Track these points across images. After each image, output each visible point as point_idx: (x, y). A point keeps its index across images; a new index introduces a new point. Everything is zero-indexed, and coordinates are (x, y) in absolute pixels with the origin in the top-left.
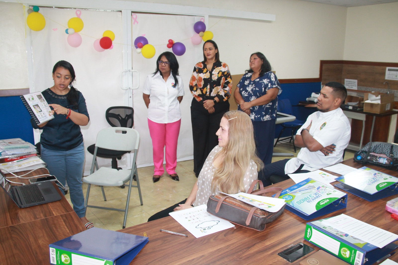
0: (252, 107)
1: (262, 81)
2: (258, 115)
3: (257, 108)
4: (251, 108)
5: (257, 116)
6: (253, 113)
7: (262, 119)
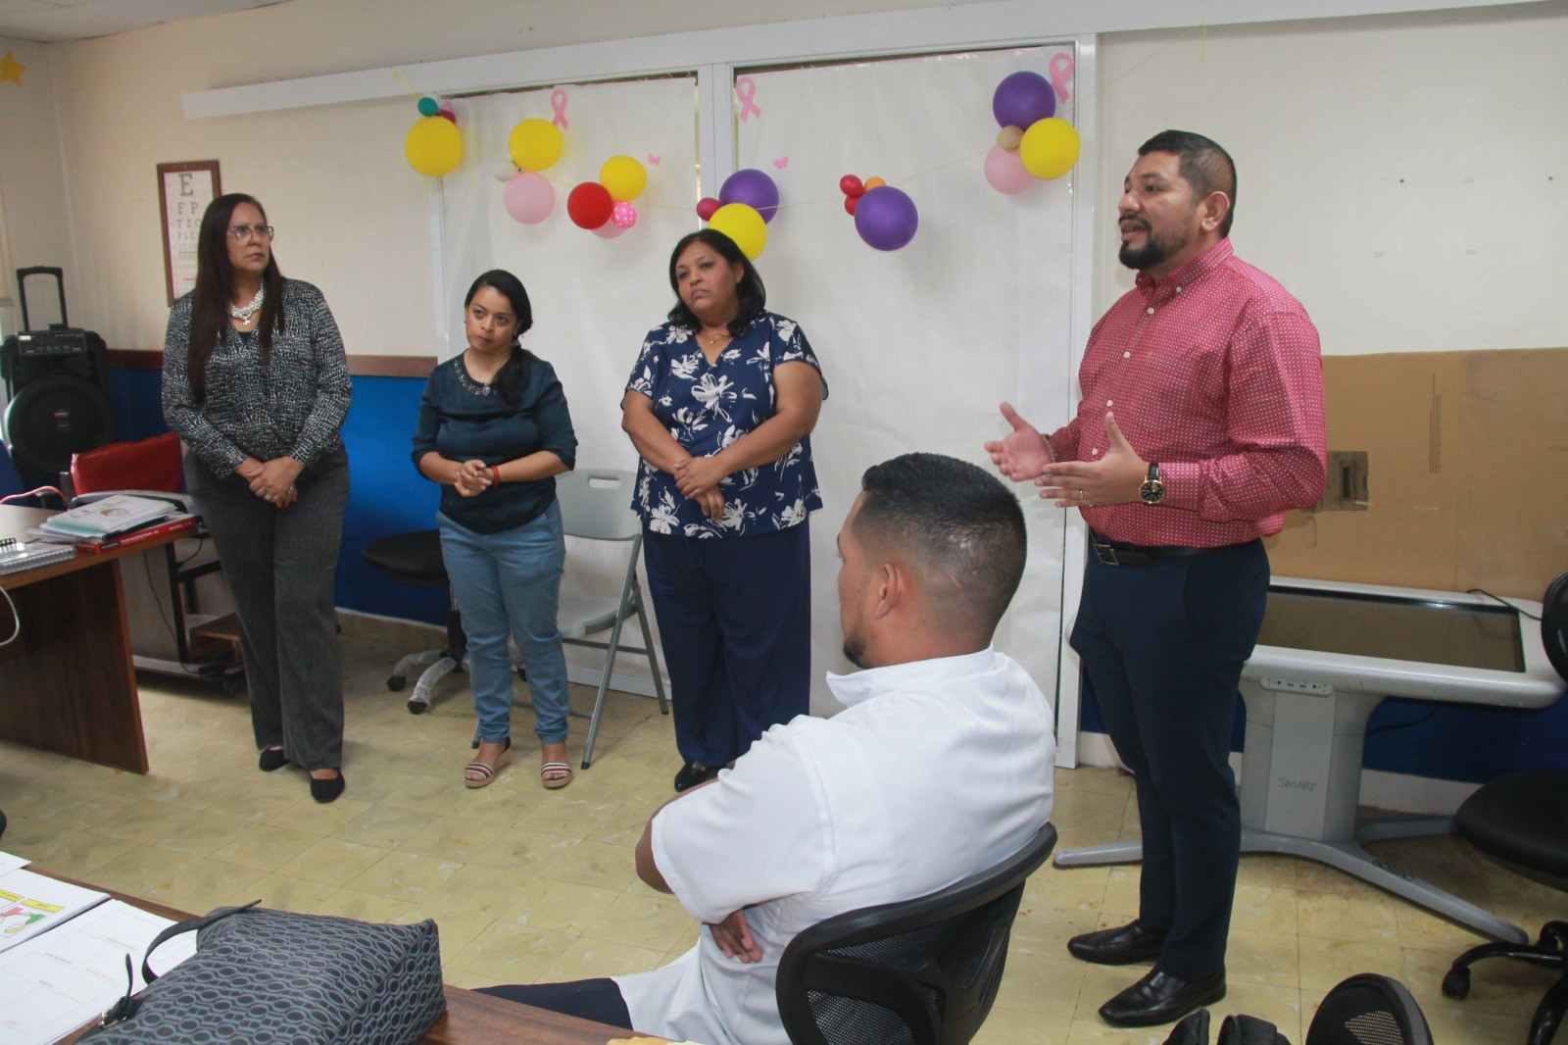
0: (730, 476)
1: (757, 359)
2: (760, 509)
3: (753, 480)
4: (728, 481)
5: (754, 511)
6: (738, 502)
7: (774, 521)
